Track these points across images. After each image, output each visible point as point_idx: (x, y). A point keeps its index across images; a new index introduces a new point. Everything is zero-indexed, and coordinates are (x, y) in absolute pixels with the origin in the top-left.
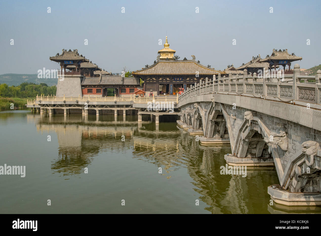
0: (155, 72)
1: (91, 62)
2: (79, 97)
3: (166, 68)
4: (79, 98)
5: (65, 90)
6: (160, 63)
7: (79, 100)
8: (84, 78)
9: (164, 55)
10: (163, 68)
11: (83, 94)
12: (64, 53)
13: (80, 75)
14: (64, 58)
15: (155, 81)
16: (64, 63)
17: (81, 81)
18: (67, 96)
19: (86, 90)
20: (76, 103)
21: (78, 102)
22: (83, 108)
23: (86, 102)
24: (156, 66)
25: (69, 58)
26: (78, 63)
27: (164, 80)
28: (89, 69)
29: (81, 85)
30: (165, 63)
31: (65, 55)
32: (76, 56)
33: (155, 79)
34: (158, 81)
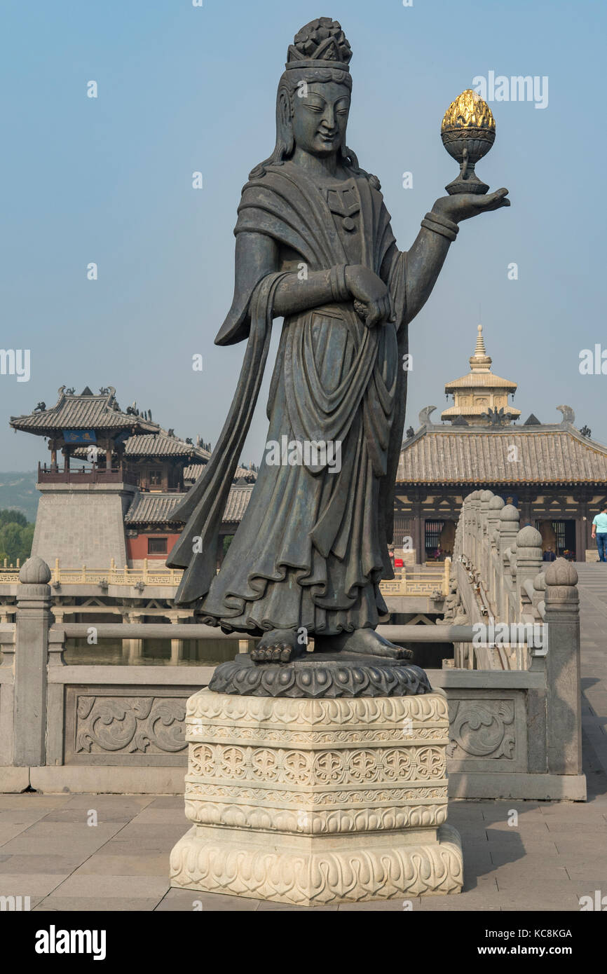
0: (406, 472)
1: (171, 433)
2: (112, 569)
3: (452, 457)
4: (112, 574)
5: (65, 542)
6: (429, 439)
7: (111, 579)
8: (136, 494)
9: (470, 399)
10: (442, 455)
11: (130, 556)
12: (64, 401)
13: (120, 486)
14: (61, 421)
15: (407, 506)
16: (63, 439)
17: (126, 508)
18: (69, 563)
19: (142, 541)
20: (99, 593)
21: (105, 589)
22: (126, 611)
23: (132, 588)
24: (416, 448)
25: (81, 419)
26: (114, 438)
27: (444, 503)
28: (164, 458)
29: (124, 522)
30: (452, 438)
31: (67, 409)
32: (107, 411)
33: (409, 499)
34: (418, 509)
